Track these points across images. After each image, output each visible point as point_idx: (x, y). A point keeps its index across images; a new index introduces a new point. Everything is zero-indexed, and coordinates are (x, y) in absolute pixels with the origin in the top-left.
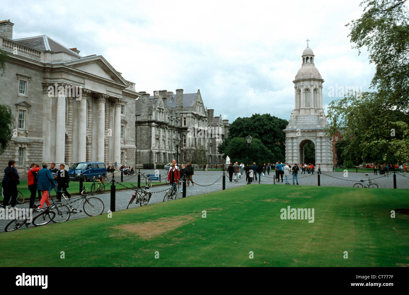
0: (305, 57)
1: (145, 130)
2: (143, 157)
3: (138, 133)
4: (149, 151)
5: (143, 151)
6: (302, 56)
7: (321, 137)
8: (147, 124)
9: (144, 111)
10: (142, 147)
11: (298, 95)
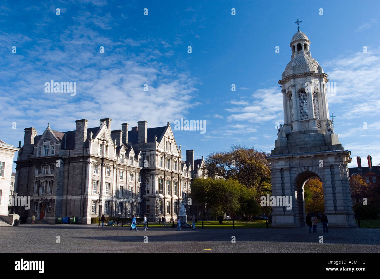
0: (296, 44)
1: (79, 169)
2: (74, 206)
3: (71, 173)
4: (82, 198)
5: (74, 198)
6: (291, 44)
7: (332, 165)
8: (81, 160)
9: (79, 142)
10: (74, 193)
11: (288, 102)
